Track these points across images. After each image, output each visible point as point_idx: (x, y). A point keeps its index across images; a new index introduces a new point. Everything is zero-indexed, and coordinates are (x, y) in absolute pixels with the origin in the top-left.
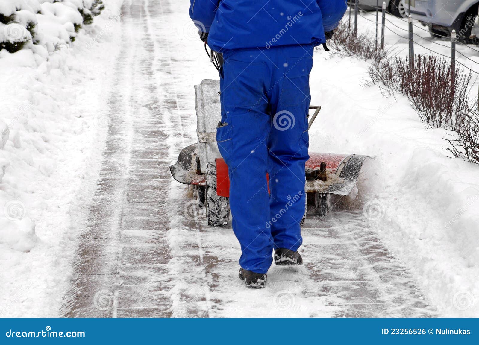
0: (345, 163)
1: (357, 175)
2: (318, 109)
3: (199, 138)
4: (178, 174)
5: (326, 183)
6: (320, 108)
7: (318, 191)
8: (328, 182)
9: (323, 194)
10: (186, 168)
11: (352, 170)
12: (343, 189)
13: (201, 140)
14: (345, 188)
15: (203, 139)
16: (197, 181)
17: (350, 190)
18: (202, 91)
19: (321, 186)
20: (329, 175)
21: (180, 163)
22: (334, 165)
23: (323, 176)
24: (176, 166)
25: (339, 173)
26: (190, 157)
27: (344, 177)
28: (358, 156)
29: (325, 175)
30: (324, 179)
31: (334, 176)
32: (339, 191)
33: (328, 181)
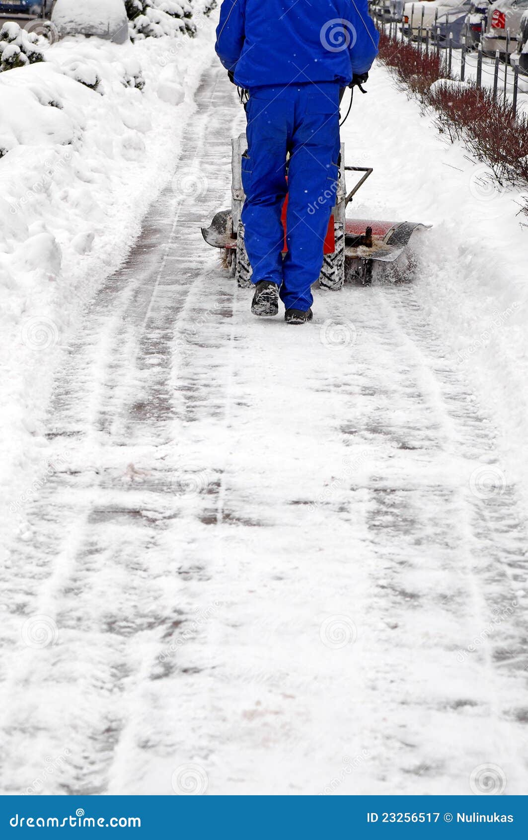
0: (394, 230)
1: (406, 242)
2: (369, 171)
3: (233, 196)
4: (210, 238)
5: (371, 249)
6: (372, 170)
7: (361, 258)
8: (373, 249)
9: (366, 260)
10: (220, 233)
11: (401, 237)
12: (388, 256)
13: (236, 198)
14: (390, 255)
15: (238, 196)
16: (231, 245)
17: (396, 257)
18: (239, 145)
19: (364, 252)
20: (375, 242)
21: (214, 227)
22: (382, 232)
23: (368, 242)
24: (208, 230)
25: (386, 240)
26: (225, 221)
27: (391, 244)
28: (410, 223)
29: (371, 241)
30: (369, 245)
31: (380, 243)
32: (384, 257)
33: (373, 247)
